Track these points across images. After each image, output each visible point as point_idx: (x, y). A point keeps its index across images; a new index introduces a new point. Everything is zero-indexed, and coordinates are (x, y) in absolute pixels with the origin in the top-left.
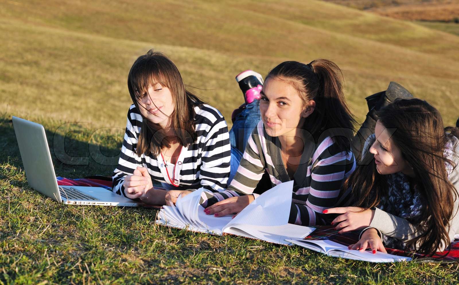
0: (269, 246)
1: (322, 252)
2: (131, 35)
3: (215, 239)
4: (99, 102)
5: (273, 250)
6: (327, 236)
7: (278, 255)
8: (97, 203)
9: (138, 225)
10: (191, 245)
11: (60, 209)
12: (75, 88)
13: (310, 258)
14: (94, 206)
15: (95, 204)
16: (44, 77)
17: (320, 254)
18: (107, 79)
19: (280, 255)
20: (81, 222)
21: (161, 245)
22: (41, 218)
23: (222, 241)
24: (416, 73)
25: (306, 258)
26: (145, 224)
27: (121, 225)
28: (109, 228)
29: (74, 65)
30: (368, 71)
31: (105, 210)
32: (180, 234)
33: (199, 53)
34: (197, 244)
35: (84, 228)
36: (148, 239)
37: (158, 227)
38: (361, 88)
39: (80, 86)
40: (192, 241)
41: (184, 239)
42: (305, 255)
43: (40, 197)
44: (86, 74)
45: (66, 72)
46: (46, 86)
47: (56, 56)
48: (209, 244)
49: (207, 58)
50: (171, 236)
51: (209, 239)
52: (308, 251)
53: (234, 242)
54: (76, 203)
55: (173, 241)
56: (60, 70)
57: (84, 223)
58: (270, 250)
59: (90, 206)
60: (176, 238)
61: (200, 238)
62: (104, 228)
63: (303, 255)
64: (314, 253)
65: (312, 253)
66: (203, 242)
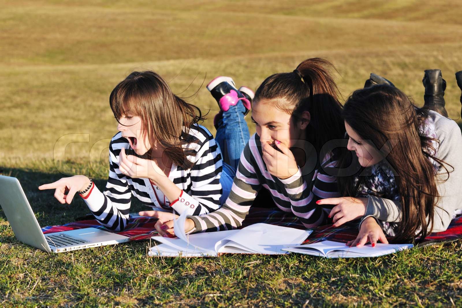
0: (266, 259)
1: (321, 255)
2: (116, 58)
3: (210, 262)
4: (95, 132)
5: (271, 262)
6: (326, 237)
7: (276, 267)
8: (87, 246)
9: (130, 262)
10: (186, 273)
11: (50, 259)
12: (69, 122)
13: (309, 264)
14: (85, 250)
15: (85, 247)
16: (36, 117)
17: (319, 258)
18: (99, 107)
19: (278, 266)
20: (72, 269)
21: (155, 279)
22: (31, 273)
23: (217, 262)
24: (405, 43)
25: (306, 264)
26: (138, 259)
27: (113, 265)
28: (101, 271)
29: (64, 99)
30: (357, 50)
31: (96, 251)
32: (175, 263)
33: (186, 64)
34: (192, 271)
35: (75, 276)
36: (142, 275)
37: (152, 260)
38: (353, 68)
39: (73, 118)
40: (187, 269)
41: (179, 267)
42: (304, 262)
43: (29, 250)
44: (77, 105)
45: (57, 107)
46: (39, 125)
47: (44, 94)
48: (205, 268)
49: (195, 67)
50: (165, 267)
51: (204, 263)
52: (306, 257)
53: (230, 261)
54: (66, 250)
55: (168, 271)
56: (51, 106)
57: (75, 270)
58: (267, 263)
59: (81, 250)
60: (170, 268)
61: (195, 264)
62: (97, 272)
63: (302, 262)
64: (313, 258)
65: (311, 259)
66: (199, 267)
